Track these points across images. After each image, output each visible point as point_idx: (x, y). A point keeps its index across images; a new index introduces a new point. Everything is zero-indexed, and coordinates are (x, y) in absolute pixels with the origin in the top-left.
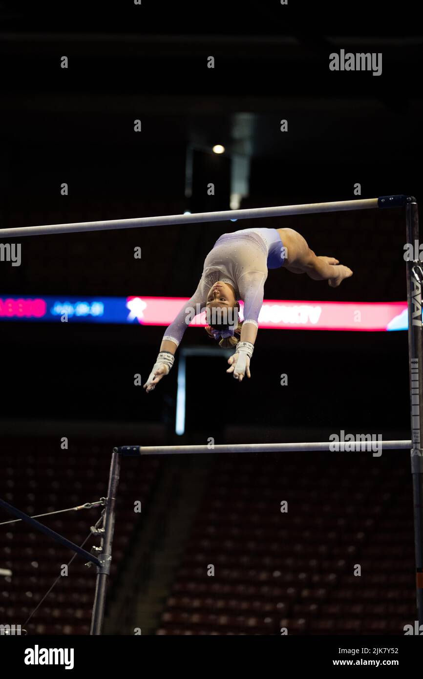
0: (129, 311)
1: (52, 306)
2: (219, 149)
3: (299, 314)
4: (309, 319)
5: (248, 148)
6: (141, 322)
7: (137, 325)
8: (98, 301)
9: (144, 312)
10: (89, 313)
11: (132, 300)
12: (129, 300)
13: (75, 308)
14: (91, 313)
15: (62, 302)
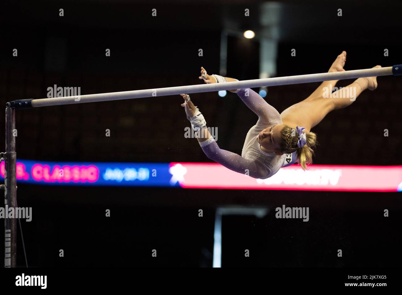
0: (171, 176)
1: (104, 171)
2: (249, 34)
3: (321, 177)
4: (329, 182)
5: (275, 33)
6: (181, 185)
7: (179, 189)
8: (144, 167)
9: (185, 176)
10: (136, 178)
11: (174, 166)
12: (171, 166)
13: (124, 173)
14: (138, 178)
15: (113, 168)
